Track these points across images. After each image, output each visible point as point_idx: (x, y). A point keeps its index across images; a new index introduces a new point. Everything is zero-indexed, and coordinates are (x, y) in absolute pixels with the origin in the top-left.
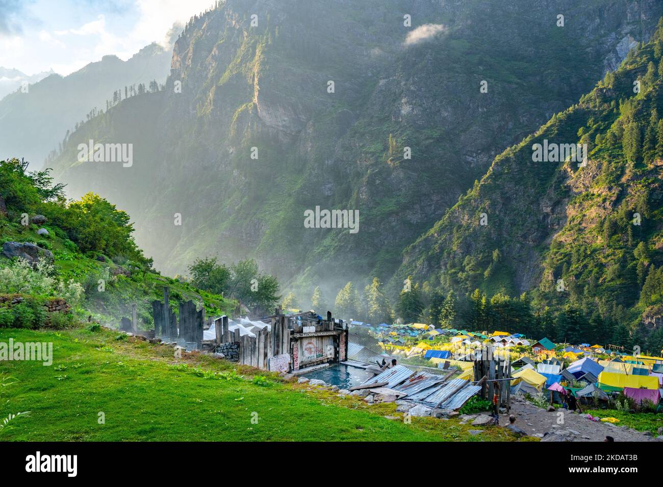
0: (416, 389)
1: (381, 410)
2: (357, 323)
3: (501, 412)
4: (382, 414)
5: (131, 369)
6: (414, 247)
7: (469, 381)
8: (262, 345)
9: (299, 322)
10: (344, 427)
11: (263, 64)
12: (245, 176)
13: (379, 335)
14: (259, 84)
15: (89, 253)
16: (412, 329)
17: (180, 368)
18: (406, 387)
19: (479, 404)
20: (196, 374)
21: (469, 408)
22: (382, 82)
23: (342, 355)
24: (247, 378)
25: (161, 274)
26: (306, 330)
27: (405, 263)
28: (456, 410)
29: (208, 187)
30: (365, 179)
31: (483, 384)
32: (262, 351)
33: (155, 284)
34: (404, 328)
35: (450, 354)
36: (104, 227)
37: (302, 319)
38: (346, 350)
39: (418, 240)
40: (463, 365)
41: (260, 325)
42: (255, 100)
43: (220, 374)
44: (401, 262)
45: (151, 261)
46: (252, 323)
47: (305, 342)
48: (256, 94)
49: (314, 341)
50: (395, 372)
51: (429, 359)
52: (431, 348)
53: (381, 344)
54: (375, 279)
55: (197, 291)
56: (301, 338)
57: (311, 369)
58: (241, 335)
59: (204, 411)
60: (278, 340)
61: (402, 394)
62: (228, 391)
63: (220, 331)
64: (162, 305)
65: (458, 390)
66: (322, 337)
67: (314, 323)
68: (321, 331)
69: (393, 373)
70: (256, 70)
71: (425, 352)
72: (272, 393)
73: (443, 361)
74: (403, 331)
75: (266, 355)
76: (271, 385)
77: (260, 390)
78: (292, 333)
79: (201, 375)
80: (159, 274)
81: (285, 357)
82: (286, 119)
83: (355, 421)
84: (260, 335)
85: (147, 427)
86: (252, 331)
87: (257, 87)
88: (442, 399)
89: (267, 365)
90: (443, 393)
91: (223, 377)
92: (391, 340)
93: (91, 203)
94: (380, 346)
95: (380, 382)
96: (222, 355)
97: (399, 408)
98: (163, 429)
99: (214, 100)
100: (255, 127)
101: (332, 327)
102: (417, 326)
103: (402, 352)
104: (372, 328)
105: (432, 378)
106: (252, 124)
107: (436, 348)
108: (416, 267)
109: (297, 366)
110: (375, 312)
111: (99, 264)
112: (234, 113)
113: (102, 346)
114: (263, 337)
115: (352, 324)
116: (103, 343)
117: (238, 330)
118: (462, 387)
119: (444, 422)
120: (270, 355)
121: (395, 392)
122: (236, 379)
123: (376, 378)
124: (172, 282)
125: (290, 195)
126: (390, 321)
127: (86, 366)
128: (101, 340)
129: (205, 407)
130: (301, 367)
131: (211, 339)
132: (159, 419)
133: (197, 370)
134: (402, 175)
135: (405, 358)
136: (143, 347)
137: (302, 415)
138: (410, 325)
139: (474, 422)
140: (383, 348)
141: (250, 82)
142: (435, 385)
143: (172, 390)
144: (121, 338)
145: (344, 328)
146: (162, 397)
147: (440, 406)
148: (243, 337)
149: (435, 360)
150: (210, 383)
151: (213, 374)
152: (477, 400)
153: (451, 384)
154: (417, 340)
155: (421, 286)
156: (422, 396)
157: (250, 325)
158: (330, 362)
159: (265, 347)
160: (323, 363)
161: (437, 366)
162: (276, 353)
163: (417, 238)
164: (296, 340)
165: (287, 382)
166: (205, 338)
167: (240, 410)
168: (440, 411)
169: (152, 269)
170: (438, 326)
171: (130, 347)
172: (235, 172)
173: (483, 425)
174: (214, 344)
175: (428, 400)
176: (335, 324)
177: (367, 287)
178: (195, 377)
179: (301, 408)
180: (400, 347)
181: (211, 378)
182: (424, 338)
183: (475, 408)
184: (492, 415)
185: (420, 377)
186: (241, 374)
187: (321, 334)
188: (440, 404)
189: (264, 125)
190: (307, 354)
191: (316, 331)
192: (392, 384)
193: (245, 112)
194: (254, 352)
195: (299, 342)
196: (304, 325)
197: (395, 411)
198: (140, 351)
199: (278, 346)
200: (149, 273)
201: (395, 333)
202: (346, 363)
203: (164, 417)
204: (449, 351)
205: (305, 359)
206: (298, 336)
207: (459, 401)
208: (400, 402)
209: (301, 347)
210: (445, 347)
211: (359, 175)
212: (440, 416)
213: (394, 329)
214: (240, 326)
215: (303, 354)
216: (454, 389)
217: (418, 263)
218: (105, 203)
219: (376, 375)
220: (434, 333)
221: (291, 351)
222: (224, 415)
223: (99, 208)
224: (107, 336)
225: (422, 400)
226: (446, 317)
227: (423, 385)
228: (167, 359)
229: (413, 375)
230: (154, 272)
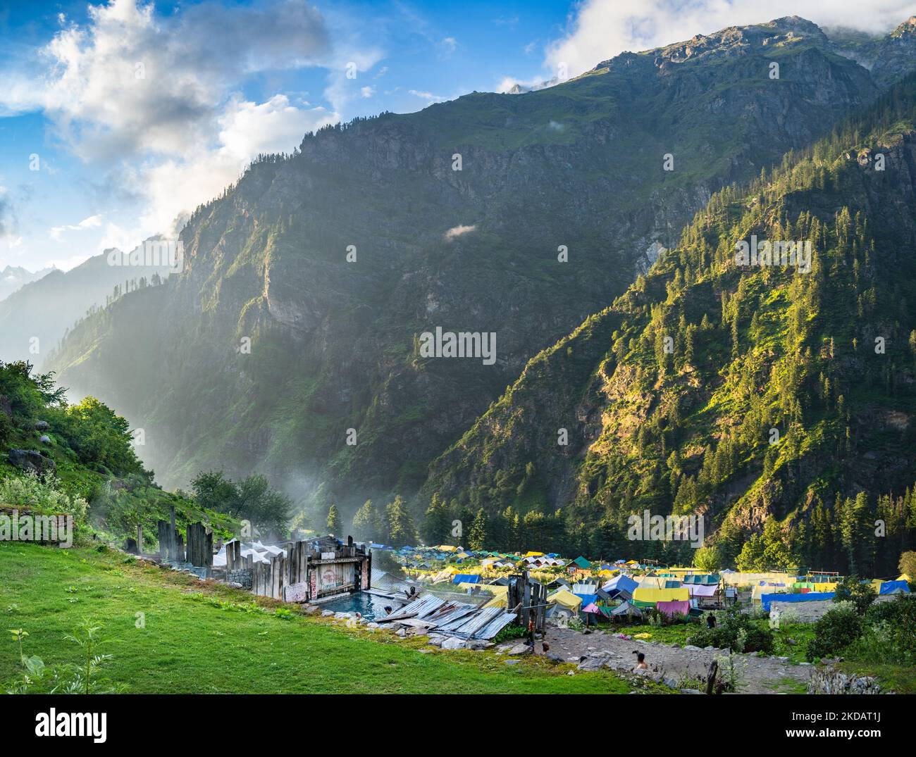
0: (447, 619)
1: (415, 644)
2: (378, 546)
3: (537, 638)
4: (416, 648)
5: (144, 596)
6: (441, 461)
7: (504, 609)
8: (277, 573)
9: (317, 547)
10: (376, 663)
11: (275, 254)
12: (253, 379)
13: (402, 560)
14: (270, 276)
15: (90, 464)
16: (439, 552)
17: (196, 597)
18: (436, 618)
19: (513, 631)
20: (212, 605)
21: (504, 637)
22: (406, 276)
23: (364, 584)
24: (268, 611)
25: (163, 489)
26: (324, 556)
27: (430, 478)
28: (490, 640)
29: (212, 391)
30: (386, 383)
31: (518, 612)
32: (277, 579)
33: (157, 500)
34: (429, 551)
35: (479, 578)
36: (105, 436)
37: (320, 544)
38: (369, 578)
39: (445, 453)
40: (495, 589)
41: (275, 550)
42: (266, 294)
43: (240, 605)
44: (426, 477)
45: (152, 474)
46: (266, 547)
47: (324, 570)
48: (267, 287)
49: (334, 568)
50: (426, 601)
51: (458, 583)
52: (460, 573)
53: (404, 568)
54: (398, 497)
55: (202, 510)
56: (319, 565)
57: (330, 598)
58: (254, 561)
59: (226, 644)
60: (295, 567)
61: (432, 624)
62: (250, 624)
63: (232, 556)
64: (168, 526)
65: (492, 619)
66: (342, 564)
67: (333, 549)
68: (341, 557)
69: (423, 603)
70: (267, 261)
71: (453, 577)
72: (294, 626)
73: (474, 585)
74: (428, 554)
75: (281, 583)
76: (293, 618)
77: (284, 624)
78: (310, 559)
79: (218, 606)
80: (160, 488)
81: (303, 586)
82: (299, 314)
83: (388, 656)
84: (275, 561)
85: (168, 658)
86: (266, 556)
87: (267, 280)
88: (475, 629)
89: (283, 594)
90: (476, 623)
91: (242, 609)
92: (416, 565)
93: (90, 407)
94: (403, 571)
95: (409, 613)
96: (240, 585)
97: (431, 641)
98: (184, 662)
99: (220, 294)
100: (265, 324)
101: (353, 553)
102: (444, 548)
103: (428, 577)
104: (394, 551)
105: (464, 607)
106: (262, 321)
107: (465, 572)
108: (443, 483)
109: (315, 595)
110: (398, 534)
111: (99, 476)
112: (242, 307)
113: (110, 569)
114: (278, 564)
115: (372, 548)
116: (111, 566)
117: (251, 556)
118: (496, 616)
119: (479, 653)
120: (286, 583)
121: (425, 623)
122: (257, 611)
123: (404, 609)
124: (175, 499)
125: (302, 401)
126: (414, 544)
127: (96, 589)
128: (108, 562)
129: (227, 640)
130: (319, 597)
131: (222, 565)
132: (178, 650)
133: (214, 600)
134: (427, 380)
135: (429, 585)
136: (153, 572)
137: (330, 651)
138: (435, 547)
139: (510, 652)
140: (407, 572)
141: (260, 274)
142: (468, 615)
143: (189, 621)
144: (129, 561)
145: (367, 554)
146: (180, 628)
147: (473, 637)
148: (256, 564)
149: (465, 585)
150: (229, 615)
151: (232, 605)
152: (511, 627)
153: (484, 613)
154: (444, 563)
155: (448, 504)
156: (453, 626)
157: (264, 550)
158: (351, 591)
159: (281, 575)
160: (343, 591)
161: (466, 591)
162: (293, 582)
163: (444, 450)
164: (314, 567)
165: (310, 615)
166: (215, 564)
167: (264, 645)
168: (475, 642)
169: (153, 482)
170: (467, 548)
171: (139, 571)
172: (242, 375)
173: (520, 654)
174: (225, 570)
175: (461, 630)
176: (357, 550)
177: (389, 506)
178: (212, 608)
179: (328, 642)
180: (426, 572)
181: (230, 610)
182: (453, 561)
183: (510, 635)
184: (527, 644)
185: (452, 607)
186: (262, 606)
187: (342, 561)
188: (473, 634)
189: (274, 321)
190: (325, 582)
191: (336, 558)
192: (421, 615)
193: (254, 307)
194: (269, 580)
195: (317, 570)
196: (322, 551)
197: (427, 644)
198: (150, 576)
199: (295, 574)
200: (151, 488)
201: (419, 557)
202: (369, 592)
203: (183, 649)
204: (480, 575)
205: (323, 588)
206: (316, 562)
207: (493, 631)
208: (432, 635)
209: (320, 575)
210: (475, 571)
211: (379, 379)
212: (475, 648)
213: (419, 551)
214: (253, 551)
215: (321, 582)
216: (488, 618)
217: (446, 479)
218: (106, 409)
219: (404, 605)
220: (463, 555)
221: (309, 580)
222: (247, 650)
223: (100, 413)
224: (115, 558)
225: (454, 630)
226: (476, 538)
227: (454, 615)
228: (179, 587)
229: (444, 605)
230: (155, 486)
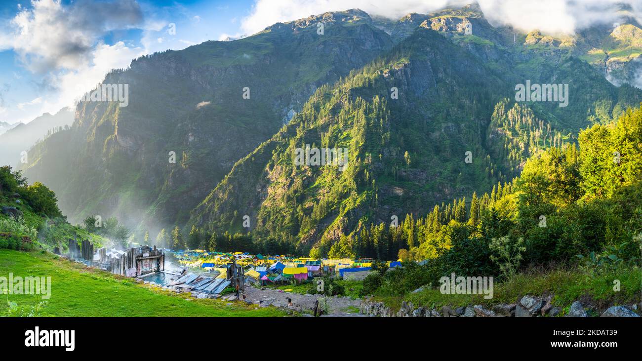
0: (199, 284)
1: (184, 296)
2: (168, 250)
3: (240, 293)
4: (184, 298)
5: (62, 274)
6: (196, 210)
7: (225, 279)
8: (122, 263)
9: (141, 251)
10: (167, 305)
11: (120, 115)
12: (111, 173)
13: (179, 257)
14: (118, 125)
15: (38, 213)
16: (195, 253)
17: (86, 275)
18: (195, 284)
19: (230, 290)
20: (93, 278)
21: (225, 293)
22: (179, 125)
23: (161, 268)
24: (118, 281)
25: (71, 224)
26: (144, 255)
27: (191, 218)
28: (219, 294)
29: (92, 178)
30: (171, 174)
31: (232, 280)
32: (122, 266)
33: (68, 229)
34: (191, 252)
35: (214, 265)
36: (45, 200)
37: (142, 249)
38: (164, 265)
39: (198, 206)
40: (221, 270)
41: (122, 252)
42: (116, 133)
43: (106, 278)
44: (189, 218)
45: (66, 217)
46: (117, 251)
47: (144, 262)
48: (116, 130)
49: (148, 261)
50: (189, 276)
51: (204, 267)
52: (205, 262)
53: (180, 260)
54: (177, 227)
55: (88, 234)
56: (142, 260)
57: (146, 275)
58: (112, 258)
59: (99, 297)
60: (131, 261)
61: (193, 287)
62: (110, 288)
63: (102, 255)
64: (73, 241)
65: (220, 284)
66: (152, 259)
67: (148, 252)
68: (151, 256)
69: (188, 277)
70: (116, 118)
71: (202, 264)
72: (132, 289)
73: (211, 268)
74: (191, 254)
75: (124, 268)
76: (131, 285)
77: (126, 287)
78: (137, 257)
79: (96, 279)
80: (70, 224)
81: (134, 270)
82: (131, 143)
83: (172, 302)
84: (121, 258)
85: (73, 303)
86: (117, 255)
87: (117, 127)
88: (212, 289)
89: (125, 273)
90: (213, 286)
91: (107, 280)
92: (185, 259)
93: (37, 186)
94: (179, 262)
95: (182, 281)
96: (105, 269)
97: (192, 295)
98: (80, 305)
99: (96, 134)
100: (116, 147)
101: (156, 253)
102: (198, 251)
103: (191, 265)
104: (175, 253)
105: (207, 279)
106: (114, 146)
107: (207, 262)
108: (197, 220)
109: (140, 273)
110: (177, 244)
111: (42, 218)
112: (105, 140)
113: (47, 261)
114: (123, 259)
115: (166, 251)
116: (48, 260)
117: (110, 255)
118: (221, 282)
119: (214, 301)
120: (126, 268)
121: (189, 286)
122: (114, 281)
123: (179, 280)
124: (76, 229)
125: (133, 183)
126: (185, 249)
127: (41, 271)
128: (46, 258)
129: (100, 295)
130: (142, 274)
131: (97, 259)
132: (77, 300)
133: (94, 276)
134: (189, 172)
135: (192, 269)
136: (66, 263)
137: (148, 300)
138: (194, 250)
139: (228, 300)
140: (181, 262)
141: (113, 124)
142: (209, 282)
143: (83, 286)
144: (56, 258)
145: (163, 254)
146: (79, 289)
147: (211, 293)
148: (113, 259)
149: (207, 268)
150: (101, 283)
151: (102, 278)
152: (229, 288)
153: (216, 281)
154: (198, 258)
155: (199, 230)
156: (202, 288)
157: (116, 252)
158: (156, 271)
159: (124, 264)
160: (152, 272)
161: (208, 271)
162: (129, 267)
163: (197, 205)
164: (139, 260)
165: (139, 283)
166: (94, 259)
167: (117, 297)
168: (212, 295)
169: (66, 221)
170: (208, 251)
171: (60, 263)
172: (106, 171)
173: (233, 301)
174: (99, 262)
175: (205, 289)
176: (158, 252)
177: (172, 231)
178: (93, 280)
179: (147, 297)
180: (190, 262)
181: (101, 281)
182: (202, 257)
183: (228, 291)
184: (236, 295)
185: (201, 278)
186: (116, 279)
187: (152, 257)
188: (211, 291)
189: (120, 146)
190: (145, 268)
191: (149, 256)
192: (187, 282)
193: (110, 140)
194: (119, 266)
195: (141, 262)
196: (143, 253)
197: (191, 296)
198: (65, 265)
199: (130, 264)
200: (65, 224)
201: (186, 255)
202: (164, 272)
203: (80, 299)
204: (214, 264)
205: (144, 270)
206: (140, 258)
207: (220, 290)
208: (193, 292)
209: (142, 264)
210: (212, 261)
211: (168, 172)
212: (212, 298)
213: (186, 252)
214: (111, 253)
215: (143, 267)
216: (218, 284)
217: (198, 219)
218: (45, 187)
219: (179, 278)
220: (206, 254)
221: (137, 266)
222: (109, 299)
223: (42, 189)
224: (50, 256)
225: (203, 290)
226: (212, 246)
227: (203, 282)
228: (78, 270)
229: (198, 278)
230: (67, 223)
